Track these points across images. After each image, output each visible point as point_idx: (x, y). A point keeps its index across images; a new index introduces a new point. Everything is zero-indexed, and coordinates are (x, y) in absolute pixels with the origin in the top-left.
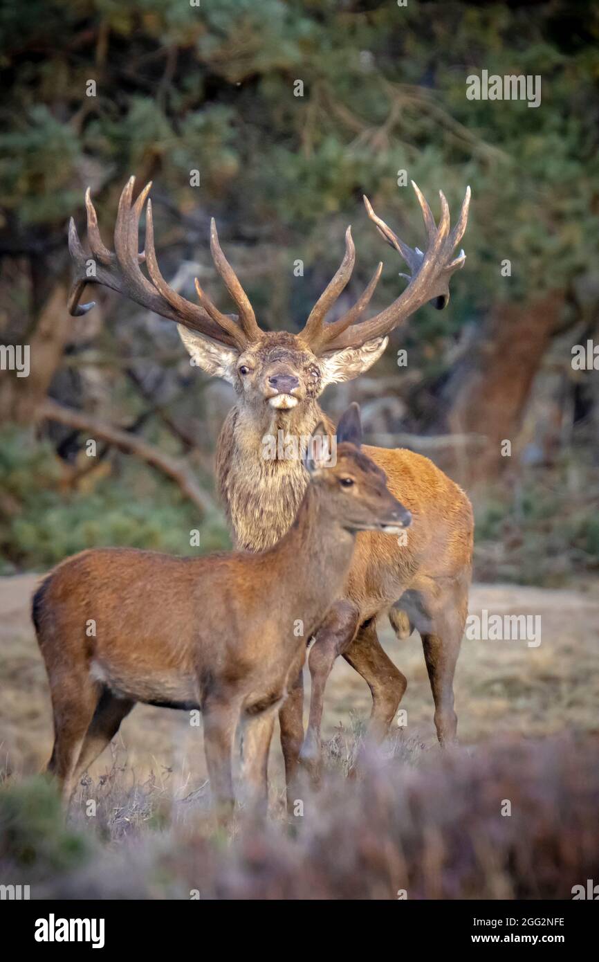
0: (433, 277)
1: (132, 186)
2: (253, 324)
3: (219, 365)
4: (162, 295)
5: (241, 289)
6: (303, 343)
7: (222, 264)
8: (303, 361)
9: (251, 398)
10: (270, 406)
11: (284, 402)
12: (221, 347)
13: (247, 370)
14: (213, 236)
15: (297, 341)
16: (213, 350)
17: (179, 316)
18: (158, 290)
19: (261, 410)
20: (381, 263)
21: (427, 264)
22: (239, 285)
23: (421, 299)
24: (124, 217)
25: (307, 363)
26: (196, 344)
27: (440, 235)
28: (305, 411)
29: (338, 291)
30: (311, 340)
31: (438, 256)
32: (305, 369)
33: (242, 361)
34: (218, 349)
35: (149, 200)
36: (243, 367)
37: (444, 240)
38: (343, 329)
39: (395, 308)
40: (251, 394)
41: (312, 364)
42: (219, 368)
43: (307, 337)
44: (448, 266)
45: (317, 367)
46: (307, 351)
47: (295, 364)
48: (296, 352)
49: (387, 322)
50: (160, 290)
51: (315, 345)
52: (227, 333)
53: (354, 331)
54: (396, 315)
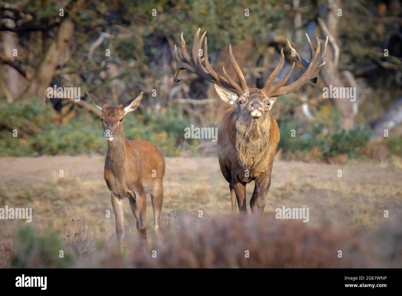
0: (313, 69)
1: (199, 32)
2: (245, 84)
3: (231, 100)
4: (210, 73)
5: (241, 71)
6: (264, 92)
7: (234, 61)
8: (264, 99)
9: (244, 112)
10: (251, 116)
11: (257, 114)
12: (232, 93)
13: (242, 102)
14: (230, 51)
15: (261, 91)
16: (229, 94)
17: (216, 82)
18: (209, 71)
19: (247, 117)
20: (294, 63)
21: (311, 64)
22: (240, 70)
23: (308, 78)
24: (196, 44)
25: (265, 100)
26: (222, 91)
27: (316, 53)
28: (264, 118)
29: (277, 73)
30: (267, 92)
31: (315, 61)
32: (264, 102)
33: (240, 99)
34: (231, 94)
35: (206, 37)
36: (241, 101)
37: (318, 55)
38: (279, 88)
39: (299, 81)
40: (244, 111)
41: (267, 100)
42: (231, 101)
43: (265, 90)
44: (319, 66)
45: (269, 101)
46: (265, 95)
47: (261, 100)
48: (261, 96)
49: (295, 86)
50: (210, 71)
51: (268, 94)
52: (234, 88)
53: (283, 89)
54: (299, 83)
